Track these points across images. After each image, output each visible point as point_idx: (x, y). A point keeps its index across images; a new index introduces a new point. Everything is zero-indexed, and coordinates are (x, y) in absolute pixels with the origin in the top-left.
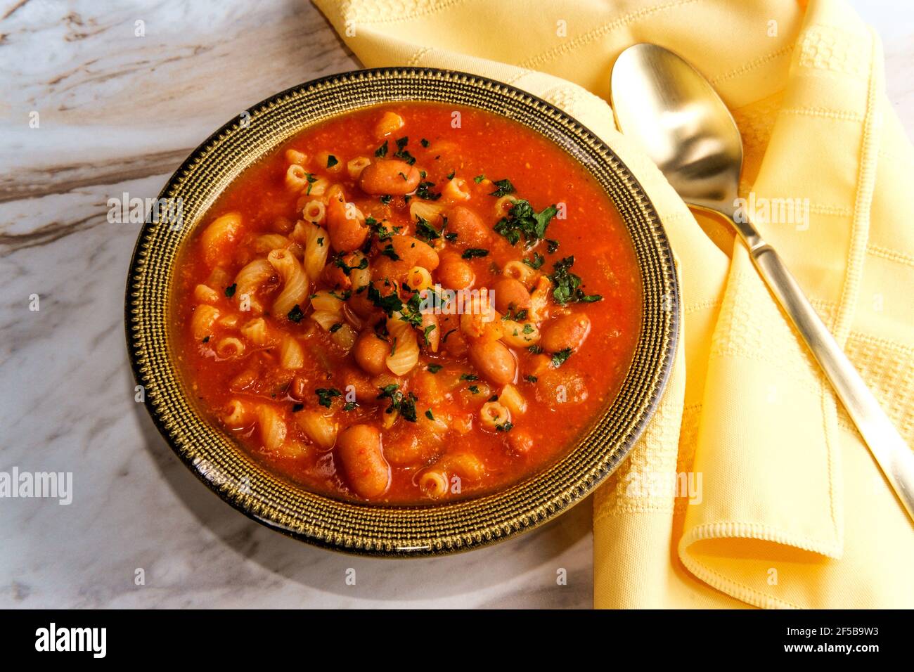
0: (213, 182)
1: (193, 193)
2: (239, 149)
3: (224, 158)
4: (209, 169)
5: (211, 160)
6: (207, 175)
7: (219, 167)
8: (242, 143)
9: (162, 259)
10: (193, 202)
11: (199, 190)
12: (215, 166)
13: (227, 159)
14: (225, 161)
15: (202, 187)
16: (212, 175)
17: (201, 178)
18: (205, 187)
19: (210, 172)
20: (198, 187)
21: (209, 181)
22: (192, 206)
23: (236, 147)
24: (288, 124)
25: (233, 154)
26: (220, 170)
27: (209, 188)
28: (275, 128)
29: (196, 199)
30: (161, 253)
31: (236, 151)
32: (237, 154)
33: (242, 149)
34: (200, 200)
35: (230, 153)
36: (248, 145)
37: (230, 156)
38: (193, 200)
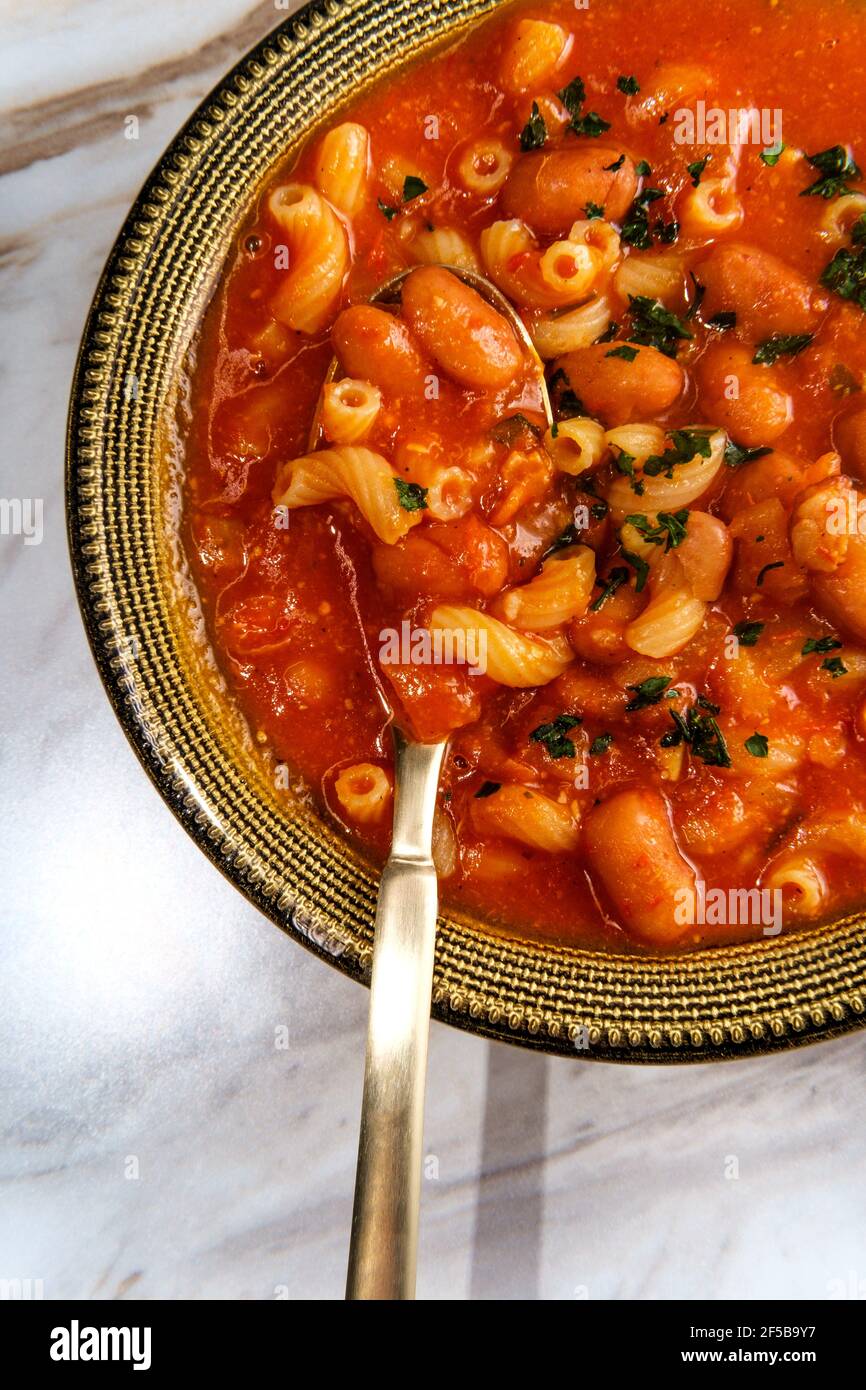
0: (198, 255)
1: (160, 291)
2: (237, 166)
3: (209, 196)
4: (183, 228)
5: (182, 206)
6: (182, 243)
7: (203, 218)
8: (241, 150)
9: (128, 460)
10: (164, 312)
11: (171, 281)
12: (195, 219)
13: (217, 195)
14: (212, 203)
15: (176, 274)
16: (191, 241)
17: (171, 252)
18: (182, 272)
19: (186, 234)
20: (168, 275)
21: (189, 257)
22: (163, 322)
23: (230, 165)
24: (331, 85)
25: (227, 180)
26: (206, 225)
27: (190, 271)
28: (304, 101)
29: (168, 305)
30: (122, 445)
31: (232, 172)
32: (234, 180)
33: (244, 166)
34: (177, 303)
35: (219, 180)
36: (255, 152)
37: (221, 187)
38: (163, 307)
